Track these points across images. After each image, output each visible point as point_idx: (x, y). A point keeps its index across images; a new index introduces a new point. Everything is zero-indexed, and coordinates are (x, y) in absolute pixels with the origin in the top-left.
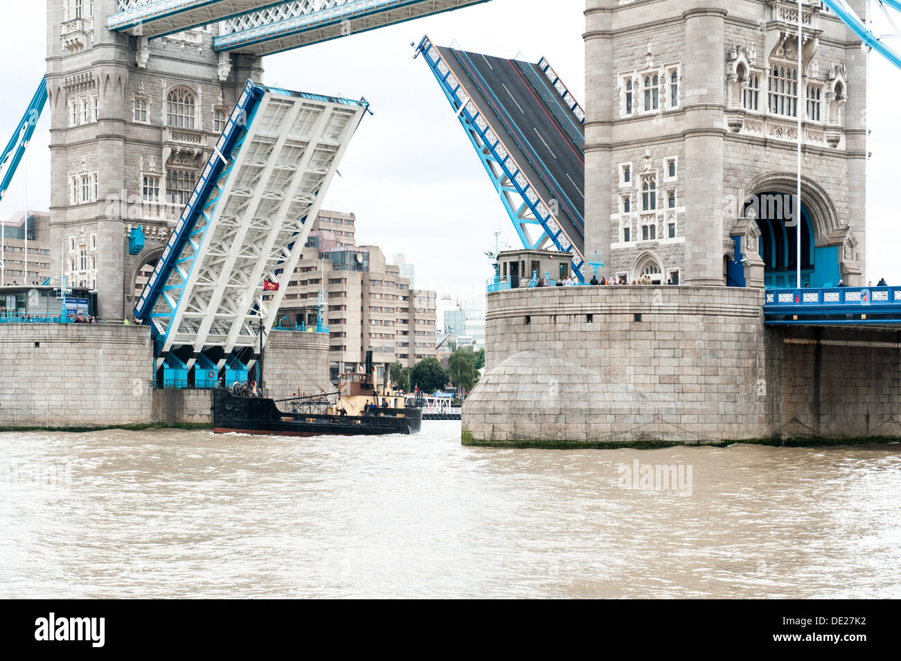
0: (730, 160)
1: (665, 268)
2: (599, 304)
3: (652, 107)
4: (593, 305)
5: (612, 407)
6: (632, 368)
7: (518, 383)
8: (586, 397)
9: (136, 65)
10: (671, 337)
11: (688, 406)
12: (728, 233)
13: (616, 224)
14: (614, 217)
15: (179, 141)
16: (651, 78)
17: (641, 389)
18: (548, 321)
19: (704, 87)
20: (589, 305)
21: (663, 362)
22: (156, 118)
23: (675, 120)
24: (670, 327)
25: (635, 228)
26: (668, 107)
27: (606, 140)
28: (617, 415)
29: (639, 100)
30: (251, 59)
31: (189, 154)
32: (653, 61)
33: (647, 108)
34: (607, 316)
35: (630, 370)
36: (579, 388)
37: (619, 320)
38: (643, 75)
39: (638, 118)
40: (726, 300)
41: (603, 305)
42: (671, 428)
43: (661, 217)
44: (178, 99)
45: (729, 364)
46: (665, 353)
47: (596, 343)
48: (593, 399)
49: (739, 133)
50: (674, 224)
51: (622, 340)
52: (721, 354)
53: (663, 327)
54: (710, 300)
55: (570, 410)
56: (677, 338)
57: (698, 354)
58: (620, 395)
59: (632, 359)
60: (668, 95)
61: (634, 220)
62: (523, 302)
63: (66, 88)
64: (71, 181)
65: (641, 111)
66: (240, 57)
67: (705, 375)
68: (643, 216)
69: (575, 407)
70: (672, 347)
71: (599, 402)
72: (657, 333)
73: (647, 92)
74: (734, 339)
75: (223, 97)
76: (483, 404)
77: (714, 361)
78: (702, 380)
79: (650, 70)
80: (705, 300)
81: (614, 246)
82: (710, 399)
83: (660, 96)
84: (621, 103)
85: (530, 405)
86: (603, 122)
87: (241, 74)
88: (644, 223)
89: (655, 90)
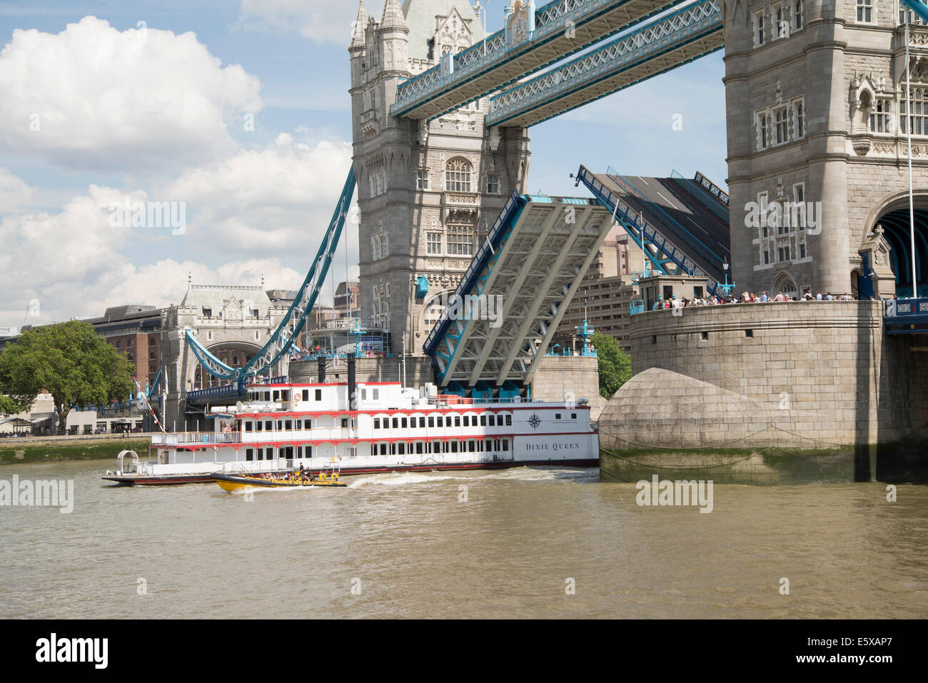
0: (856, 182)
1: (799, 286)
2: (712, 322)
3: (783, 139)
4: (707, 323)
5: (725, 416)
6: (745, 380)
7: (640, 397)
8: (701, 408)
9: (418, 143)
10: (783, 349)
11: (803, 414)
12: (856, 250)
13: (757, 248)
14: (755, 242)
15: (456, 203)
16: (781, 113)
17: (754, 399)
18: (670, 339)
19: (822, 116)
20: (703, 323)
21: (775, 373)
22: (436, 185)
23: (802, 149)
24: (781, 340)
25: (772, 250)
26: (795, 136)
27: (745, 173)
28: (731, 424)
29: (772, 134)
30: (517, 131)
31: (466, 213)
32: (782, 96)
33: (779, 141)
34: (720, 333)
35: (744, 382)
36: (695, 400)
37: (731, 336)
38: (774, 110)
39: (772, 150)
40: (839, 313)
41: (716, 322)
42: (786, 436)
43: (793, 239)
44: (456, 168)
45: (846, 374)
46: (776, 365)
47: (712, 358)
48: (708, 409)
49: (866, 156)
50: (804, 245)
51: (735, 354)
52: (836, 364)
53: (774, 341)
54: (822, 313)
55: (686, 420)
56: (788, 351)
57: (811, 365)
58: (733, 405)
59: (745, 372)
60: (795, 127)
61: (772, 243)
62: (651, 323)
63: (367, 166)
64: (373, 241)
65: (774, 143)
66: (508, 130)
67: (819, 385)
68: (778, 240)
69: (689, 417)
70: (783, 359)
71: (711, 412)
72: (768, 347)
73: (778, 126)
74: (850, 349)
75: (495, 164)
76: (608, 417)
77: (828, 371)
78: (817, 389)
79: (780, 106)
80: (816, 314)
81: (757, 268)
82: (827, 407)
83: (789, 128)
84: (757, 138)
85: (648, 417)
86: (742, 157)
87: (510, 144)
88: (780, 246)
89: (785, 124)
